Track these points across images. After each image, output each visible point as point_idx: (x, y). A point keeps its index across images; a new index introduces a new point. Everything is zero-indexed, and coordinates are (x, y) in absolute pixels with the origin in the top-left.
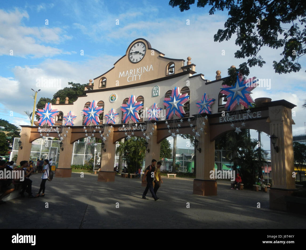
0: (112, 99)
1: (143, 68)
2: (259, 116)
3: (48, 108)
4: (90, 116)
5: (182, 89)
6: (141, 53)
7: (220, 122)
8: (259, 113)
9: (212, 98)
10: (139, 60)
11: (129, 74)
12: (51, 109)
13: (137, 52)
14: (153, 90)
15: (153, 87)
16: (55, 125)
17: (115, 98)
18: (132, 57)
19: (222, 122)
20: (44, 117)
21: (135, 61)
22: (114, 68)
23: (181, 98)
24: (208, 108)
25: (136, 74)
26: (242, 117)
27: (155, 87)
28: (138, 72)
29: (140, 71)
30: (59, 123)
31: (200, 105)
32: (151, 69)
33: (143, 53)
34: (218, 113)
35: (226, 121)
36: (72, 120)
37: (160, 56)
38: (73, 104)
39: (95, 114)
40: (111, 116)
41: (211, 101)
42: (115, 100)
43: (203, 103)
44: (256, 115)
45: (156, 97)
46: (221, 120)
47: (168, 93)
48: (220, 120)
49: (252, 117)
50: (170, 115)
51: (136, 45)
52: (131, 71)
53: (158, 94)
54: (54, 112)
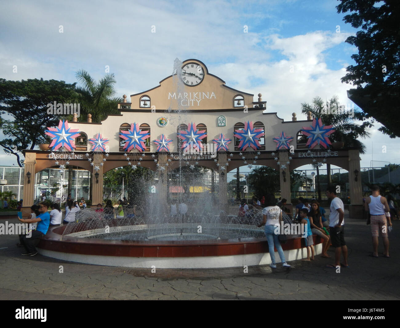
0: (161, 123)
1: (202, 94)
2: (336, 155)
3: (64, 126)
4: (133, 141)
5: (255, 123)
6: (198, 77)
7: (299, 157)
8: (336, 153)
9: (290, 136)
10: (195, 84)
11: (183, 97)
12: (69, 128)
13: (192, 75)
14: (217, 120)
15: (218, 116)
16: (75, 150)
17: (166, 123)
18: (185, 78)
19: (301, 157)
20: (58, 139)
21: (190, 84)
22: (160, 86)
23: (257, 132)
24: (287, 144)
25: (192, 98)
26: (320, 154)
27: (221, 117)
28: (195, 98)
29: (198, 95)
30: (82, 148)
31: (278, 140)
32: (213, 97)
33: (201, 77)
34: (297, 149)
35: (305, 156)
36: (103, 144)
37: (224, 85)
38: (101, 124)
39: (139, 138)
40: (164, 143)
41: (290, 139)
42: (165, 124)
43: (281, 139)
44: (334, 154)
45: (223, 127)
46: (301, 155)
47: (237, 125)
48: (299, 155)
49: (330, 155)
50: (245, 146)
51: (190, 65)
52: (186, 94)
53: (225, 124)
54: (74, 133)
